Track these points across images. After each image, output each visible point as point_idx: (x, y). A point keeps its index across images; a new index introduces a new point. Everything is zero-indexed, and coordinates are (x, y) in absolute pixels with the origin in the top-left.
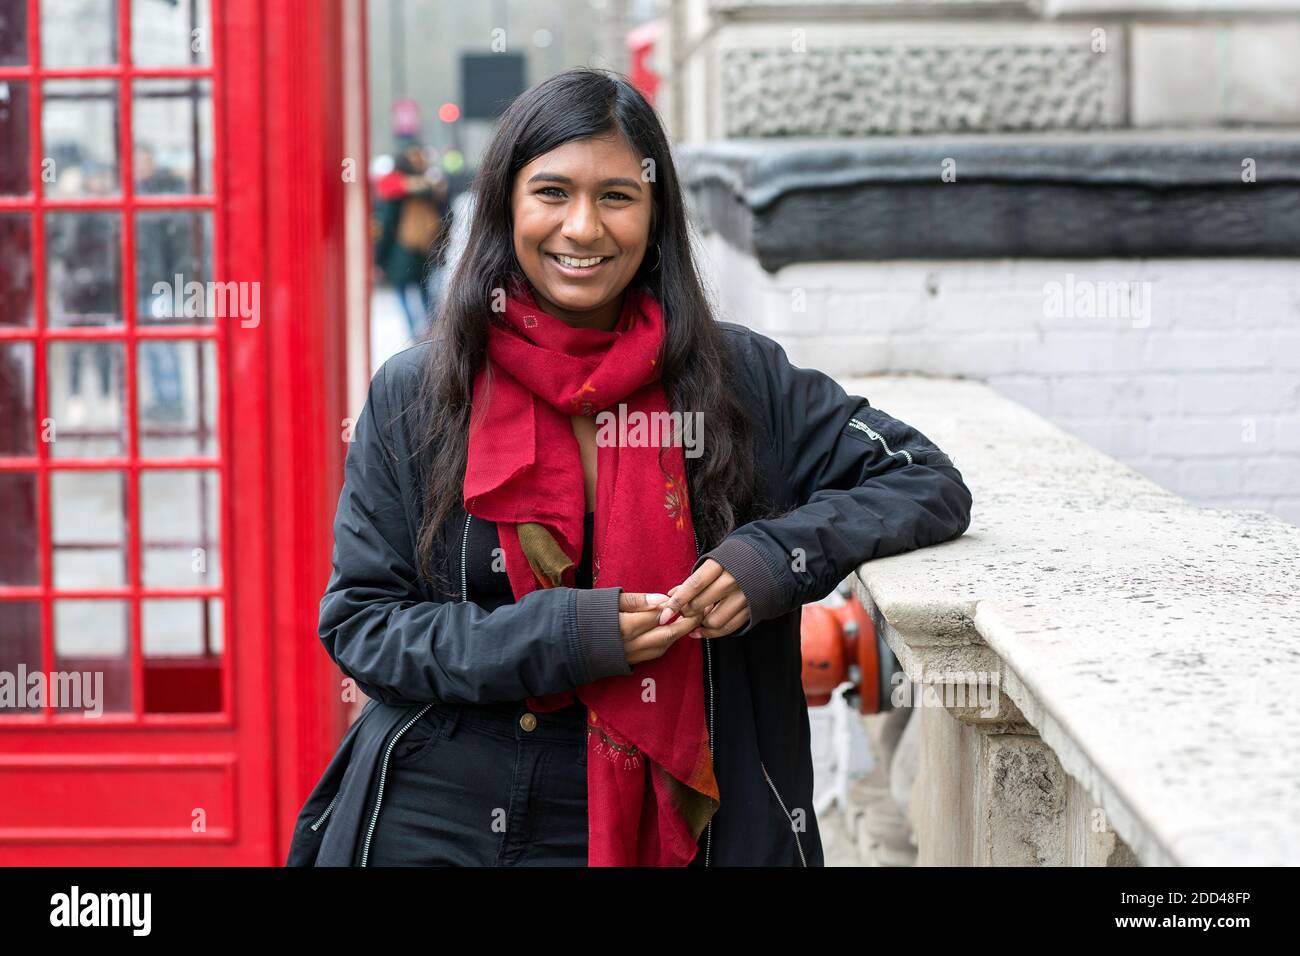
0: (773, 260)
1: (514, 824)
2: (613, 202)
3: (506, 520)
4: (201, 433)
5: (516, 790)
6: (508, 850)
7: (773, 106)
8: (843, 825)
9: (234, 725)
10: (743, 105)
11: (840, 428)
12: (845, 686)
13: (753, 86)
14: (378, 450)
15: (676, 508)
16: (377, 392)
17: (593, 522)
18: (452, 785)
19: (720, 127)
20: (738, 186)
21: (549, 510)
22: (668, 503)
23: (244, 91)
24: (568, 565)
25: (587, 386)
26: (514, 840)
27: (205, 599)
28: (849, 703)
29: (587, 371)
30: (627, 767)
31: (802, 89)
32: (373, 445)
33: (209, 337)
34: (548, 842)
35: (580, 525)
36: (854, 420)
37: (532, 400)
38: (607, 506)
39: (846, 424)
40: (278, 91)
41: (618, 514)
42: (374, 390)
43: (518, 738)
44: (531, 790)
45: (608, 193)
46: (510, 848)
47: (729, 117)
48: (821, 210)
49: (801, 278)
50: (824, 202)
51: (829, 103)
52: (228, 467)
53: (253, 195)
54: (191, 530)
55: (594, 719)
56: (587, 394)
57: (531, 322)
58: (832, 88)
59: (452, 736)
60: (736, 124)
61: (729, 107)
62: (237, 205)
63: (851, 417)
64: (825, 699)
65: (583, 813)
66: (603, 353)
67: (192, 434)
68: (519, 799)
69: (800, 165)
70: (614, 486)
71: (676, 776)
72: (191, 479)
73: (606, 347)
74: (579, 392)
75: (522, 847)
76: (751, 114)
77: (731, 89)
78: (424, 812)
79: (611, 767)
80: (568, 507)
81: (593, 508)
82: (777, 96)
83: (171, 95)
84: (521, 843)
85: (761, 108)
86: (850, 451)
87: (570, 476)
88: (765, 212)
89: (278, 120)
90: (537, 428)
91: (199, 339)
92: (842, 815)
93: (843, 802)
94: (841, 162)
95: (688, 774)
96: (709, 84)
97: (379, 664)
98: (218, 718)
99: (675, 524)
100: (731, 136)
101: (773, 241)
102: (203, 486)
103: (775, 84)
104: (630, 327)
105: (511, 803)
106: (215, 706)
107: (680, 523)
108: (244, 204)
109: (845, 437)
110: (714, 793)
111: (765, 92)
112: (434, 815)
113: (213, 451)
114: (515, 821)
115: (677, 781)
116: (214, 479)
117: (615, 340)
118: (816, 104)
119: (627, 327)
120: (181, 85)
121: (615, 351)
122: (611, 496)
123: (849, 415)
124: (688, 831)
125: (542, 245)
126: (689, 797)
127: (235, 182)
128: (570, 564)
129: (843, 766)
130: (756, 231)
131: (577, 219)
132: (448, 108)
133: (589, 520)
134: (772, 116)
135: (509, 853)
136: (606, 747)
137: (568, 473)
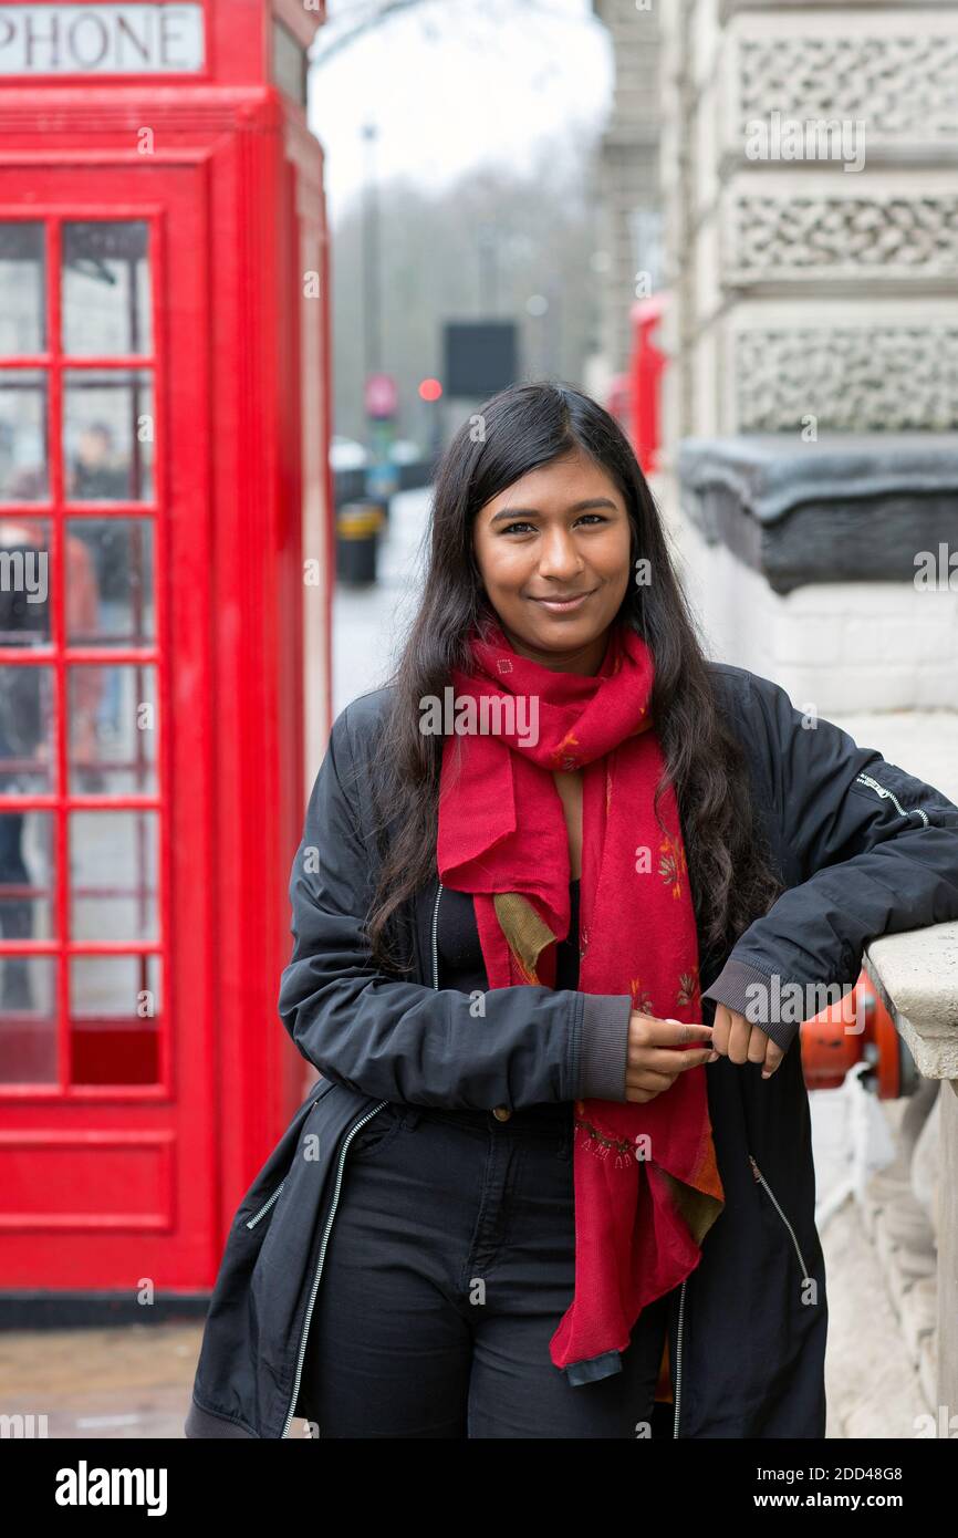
0: (784, 581)
1: (486, 1225)
2: (586, 527)
3: (484, 891)
4: (140, 766)
5: (490, 1187)
6: (478, 1255)
7: (792, 394)
8: (860, 1222)
9: (172, 1099)
10: (757, 394)
11: (846, 784)
12: (860, 1067)
13: (769, 372)
14: (342, 806)
15: (671, 874)
16: (339, 741)
17: (579, 891)
18: (413, 1182)
19: (732, 420)
20: (746, 496)
21: (530, 878)
22: (662, 869)
23: (189, 385)
24: (551, 940)
25: (570, 739)
26: (484, 1243)
27: (143, 956)
28: (865, 1086)
29: (568, 722)
30: (619, 1165)
31: (826, 376)
32: (335, 799)
33: (150, 660)
34: (523, 1246)
35: (566, 893)
36: (862, 776)
37: (509, 755)
38: (595, 873)
39: (854, 780)
40: (227, 384)
41: (607, 882)
42: (335, 737)
43: (491, 1130)
44: (505, 1188)
45: (583, 518)
46: (481, 1252)
47: (742, 407)
48: (840, 524)
49: (818, 602)
50: (842, 515)
51: (856, 391)
52: (168, 808)
53: (198, 500)
54: (127, 876)
55: (582, 1112)
56: (569, 748)
57: (506, 667)
58: (860, 374)
59: (415, 1128)
60: (750, 417)
61: (741, 396)
62: (179, 512)
63: (860, 772)
64: (838, 1081)
65: (569, 1213)
66: (586, 701)
67: (128, 768)
68: (492, 1197)
69: (816, 472)
70: (602, 849)
71: (673, 1174)
72: (128, 820)
73: (589, 693)
74: (561, 746)
75: (493, 1251)
76: (767, 405)
77: (745, 376)
78: (381, 1211)
79: (600, 1166)
80: (551, 873)
81: (579, 875)
82: (797, 383)
83: (108, 385)
84: (494, 1246)
85: (779, 397)
86: (856, 811)
87: (553, 838)
88: (775, 526)
89: (227, 418)
90: (515, 786)
91: (138, 663)
92: (859, 1211)
93: (860, 1197)
94: (862, 469)
95: (687, 1171)
96: (720, 369)
97: (342, 1053)
98: (156, 1091)
99: (672, 892)
100: (744, 430)
101: (782, 559)
102: (142, 829)
103: (795, 370)
104: (616, 671)
105: (483, 1202)
106: (152, 1078)
107: (677, 891)
108: (189, 511)
109: (851, 795)
110: (717, 1191)
111: (783, 378)
112: (392, 1215)
113: (152, 791)
114: (489, 1222)
115: (676, 1180)
116: (153, 821)
117: (599, 686)
118: (842, 391)
119: (613, 671)
120: (120, 376)
121: (600, 696)
122: (598, 863)
123: (858, 769)
124: (690, 1234)
125: (521, 589)
126: (688, 1197)
127: (177, 487)
128: (551, 939)
129: (861, 1155)
130: (765, 547)
131: (556, 553)
132: (430, 385)
133: (574, 888)
134: (792, 406)
135: (479, 1258)
136: (595, 1144)
137: (550, 834)
